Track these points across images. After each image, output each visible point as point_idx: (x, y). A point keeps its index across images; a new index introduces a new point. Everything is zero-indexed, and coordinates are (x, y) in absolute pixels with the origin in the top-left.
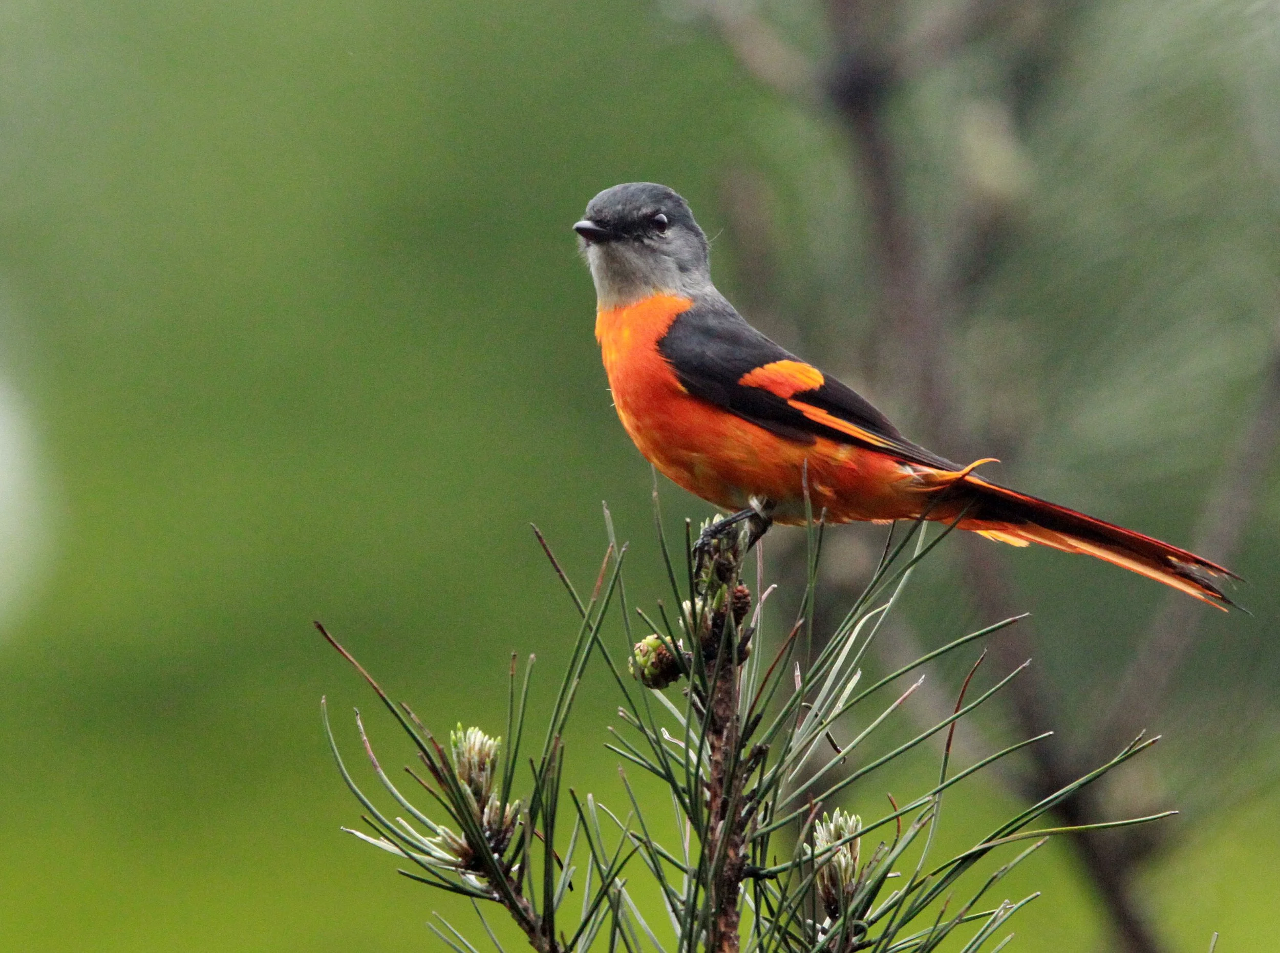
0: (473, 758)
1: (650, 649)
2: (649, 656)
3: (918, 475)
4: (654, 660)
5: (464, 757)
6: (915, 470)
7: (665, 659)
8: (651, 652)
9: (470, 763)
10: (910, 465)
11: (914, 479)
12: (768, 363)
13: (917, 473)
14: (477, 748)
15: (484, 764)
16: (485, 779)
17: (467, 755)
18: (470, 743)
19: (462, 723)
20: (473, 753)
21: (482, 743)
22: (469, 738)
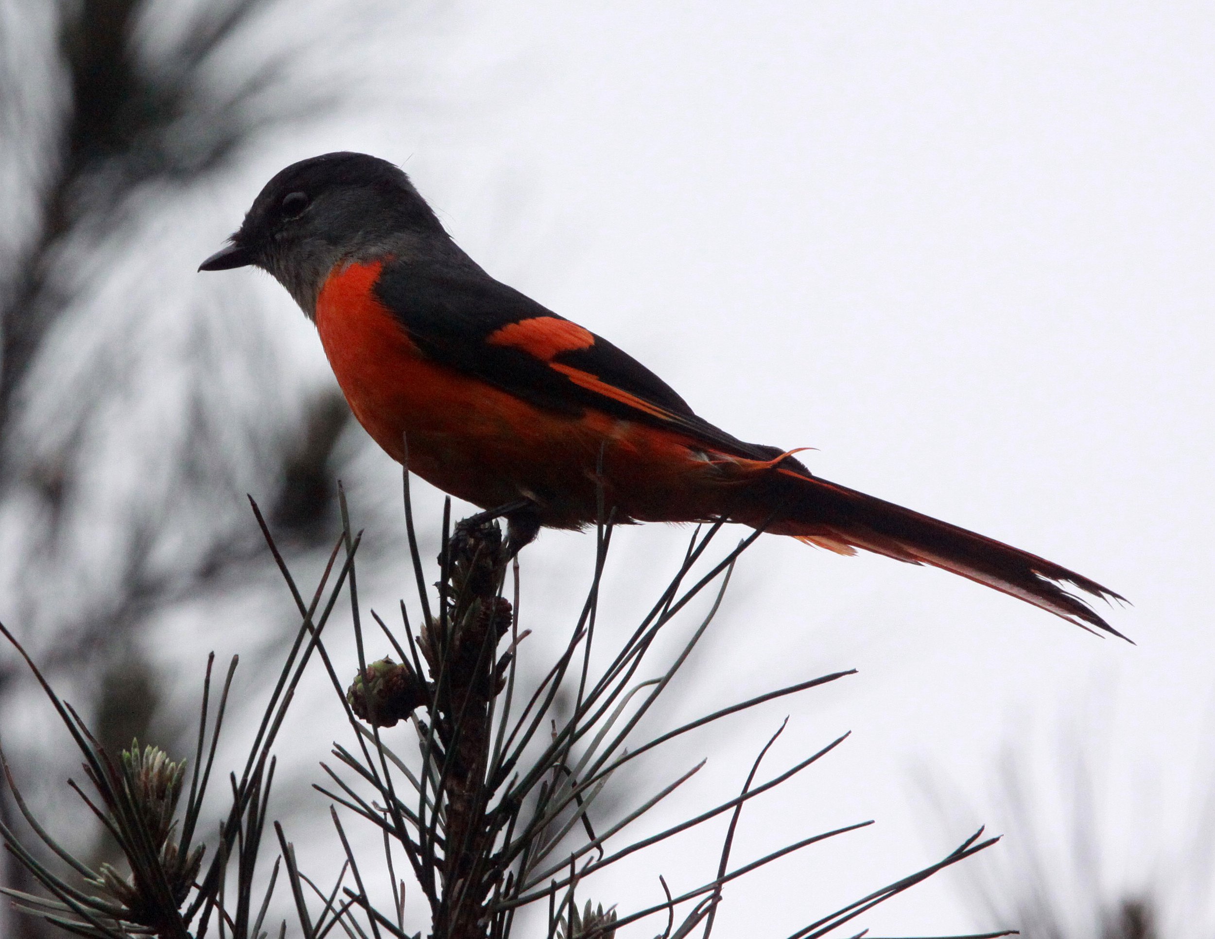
0: (151, 781)
1: (378, 674)
2: (376, 682)
3: (714, 463)
4: (381, 687)
5: (139, 780)
6: (711, 458)
7: (395, 688)
8: (378, 678)
9: (146, 786)
10: (705, 452)
11: (711, 469)
12: (525, 318)
13: (713, 462)
14: (156, 769)
15: (164, 792)
16: (164, 808)
17: (143, 777)
18: (147, 762)
19: (137, 739)
20: (151, 774)
21: (164, 763)
22: (147, 758)
